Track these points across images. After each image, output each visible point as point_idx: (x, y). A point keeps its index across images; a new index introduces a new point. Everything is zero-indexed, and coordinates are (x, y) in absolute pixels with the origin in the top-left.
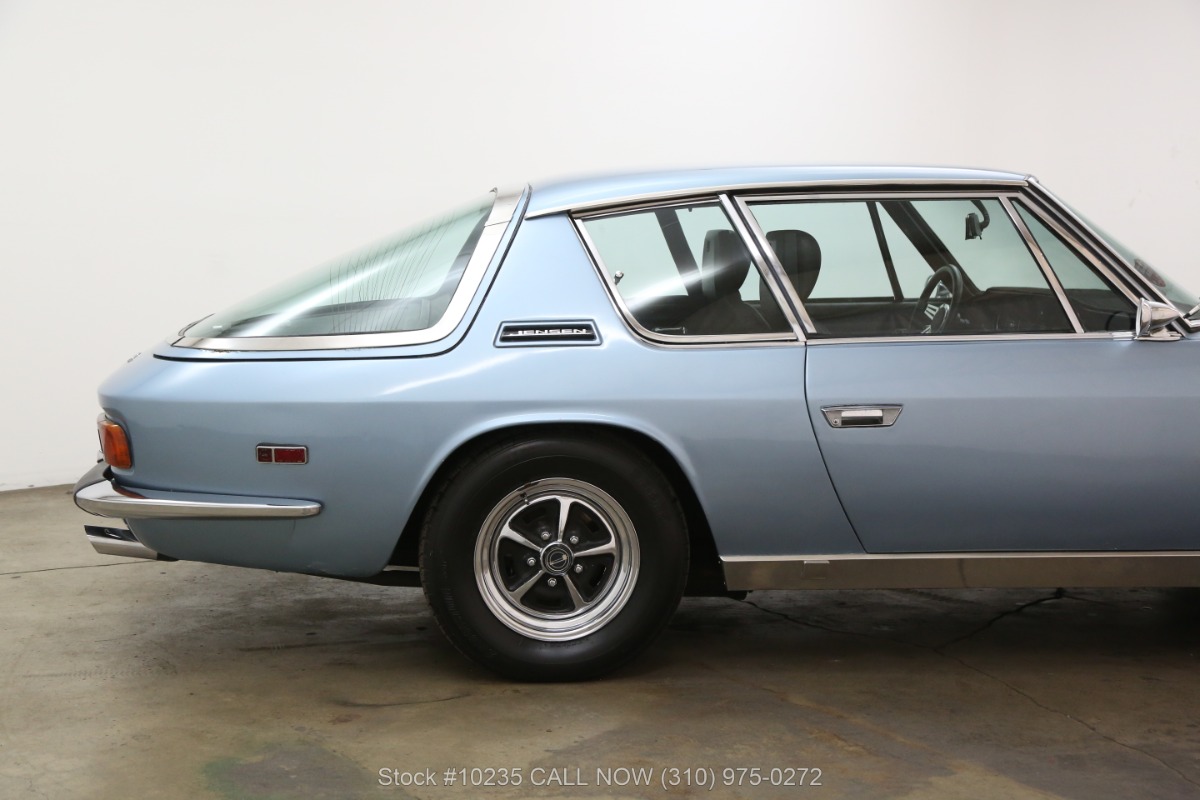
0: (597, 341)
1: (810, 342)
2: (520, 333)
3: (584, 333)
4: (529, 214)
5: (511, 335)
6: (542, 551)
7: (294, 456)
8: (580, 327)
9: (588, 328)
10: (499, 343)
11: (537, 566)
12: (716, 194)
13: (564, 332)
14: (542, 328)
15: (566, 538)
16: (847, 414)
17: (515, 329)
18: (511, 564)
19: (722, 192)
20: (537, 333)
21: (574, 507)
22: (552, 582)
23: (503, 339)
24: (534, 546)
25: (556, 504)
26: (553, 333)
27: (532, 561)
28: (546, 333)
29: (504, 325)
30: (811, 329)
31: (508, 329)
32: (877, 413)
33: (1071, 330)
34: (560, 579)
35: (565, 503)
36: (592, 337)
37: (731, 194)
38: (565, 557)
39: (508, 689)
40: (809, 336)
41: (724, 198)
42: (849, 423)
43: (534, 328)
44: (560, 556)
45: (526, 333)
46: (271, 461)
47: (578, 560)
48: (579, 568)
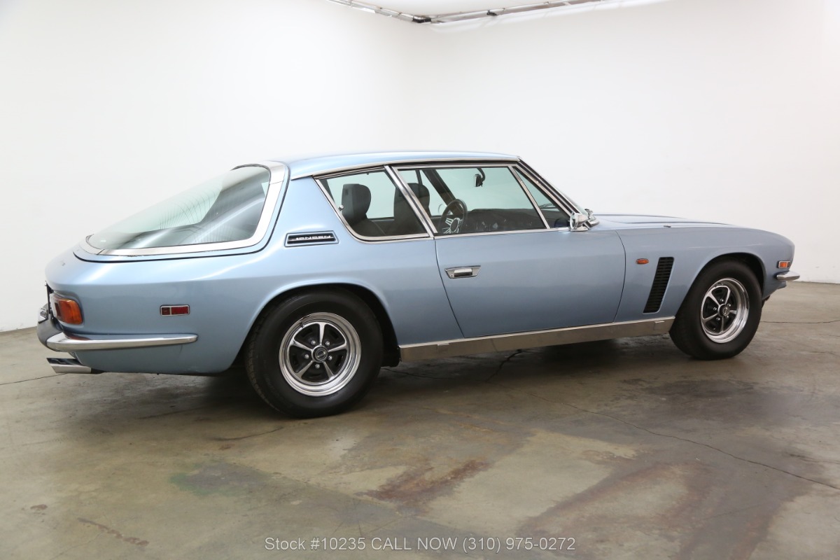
0: (336, 241)
1: (436, 238)
2: (297, 239)
3: (329, 238)
4: (292, 178)
5: (293, 240)
6: (312, 351)
7: (183, 310)
8: (327, 235)
9: (331, 235)
10: (287, 245)
11: (310, 359)
12: (383, 166)
13: (320, 238)
14: (308, 236)
15: (324, 343)
16: (457, 271)
17: (295, 237)
18: (297, 359)
19: (386, 165)
20: (306, 238)
21: (326, 327)
22: (318, 366)
23: (289, 243)
24: (308, 349)
25: (318, 326)
26: (314, 238)
27: (307, 356)
28: (310, 238)
29: (288, 235)
30: (435, 231)
31: (290, 237)
32: (469, 270)
33: (545, 227)
34: (322, 365)
35: (322, 325)
36: (333, 240)
37: (390, 165)
38: (325, 353)
39: (302, 423)
40: (435, 235)
41: (387, 168)
42: (458, 276)
43: (304, 236)
44: (322, 352)
45: (300, 239)
46: (169, 314)
47: (330, 354)
48: (331, 358)
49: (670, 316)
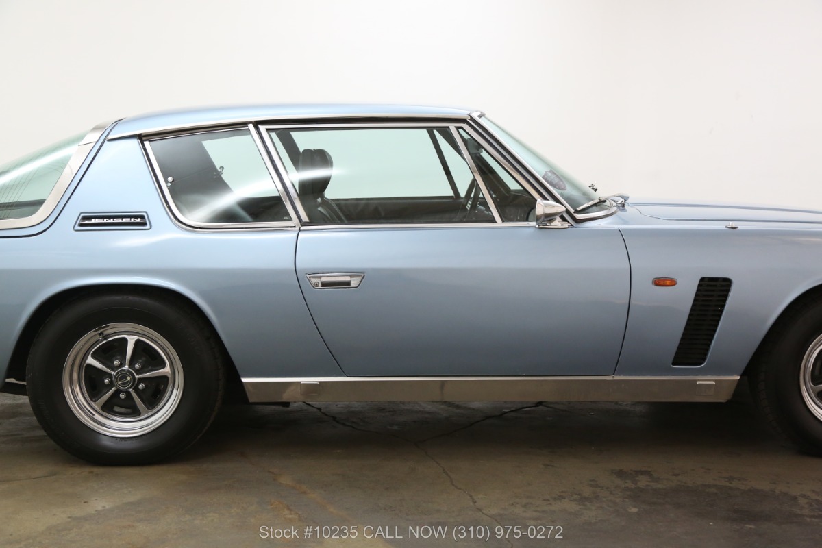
0: (148, 227)
1: (303, 228)
2: (93, 221)
3: (139, 221)
4: (110, 137)
5: (86, 222)
6: (114, 374)
8: (136, 217)
9: (142, 217)
10: (77, 228)
11: (111, 384)
12: (245, 124)
13: (125, 220)
14: (109, 217)
15: (131, 365)
16: (324, 279)
17: (90, 218)
18: (93, 380)
19: (250, 122)
20: (105, 220)
21: (137, 342)
22: (123, 396)
23: (81, 225)
24: (108, 371)
25: (125, 341)
26: (116, 220)
27: (107, 381)
28: (111, 221)
29: (82, 215)
30: (305, 218)
31: (85, 218)
32: (347, 279)
33: (493, 221)
34: (128, 394)
35: (131, 340)
36: (145, 224)
37: (257, 124)
38: (129, 378)
40: (303, 224)
41: (251, 127)
42: (325, 285)
43: (103, 217)
44: (126, 378)
45: (97, 221)
47: (141, 380)
48: (141, 386)
49: (732, 374)
